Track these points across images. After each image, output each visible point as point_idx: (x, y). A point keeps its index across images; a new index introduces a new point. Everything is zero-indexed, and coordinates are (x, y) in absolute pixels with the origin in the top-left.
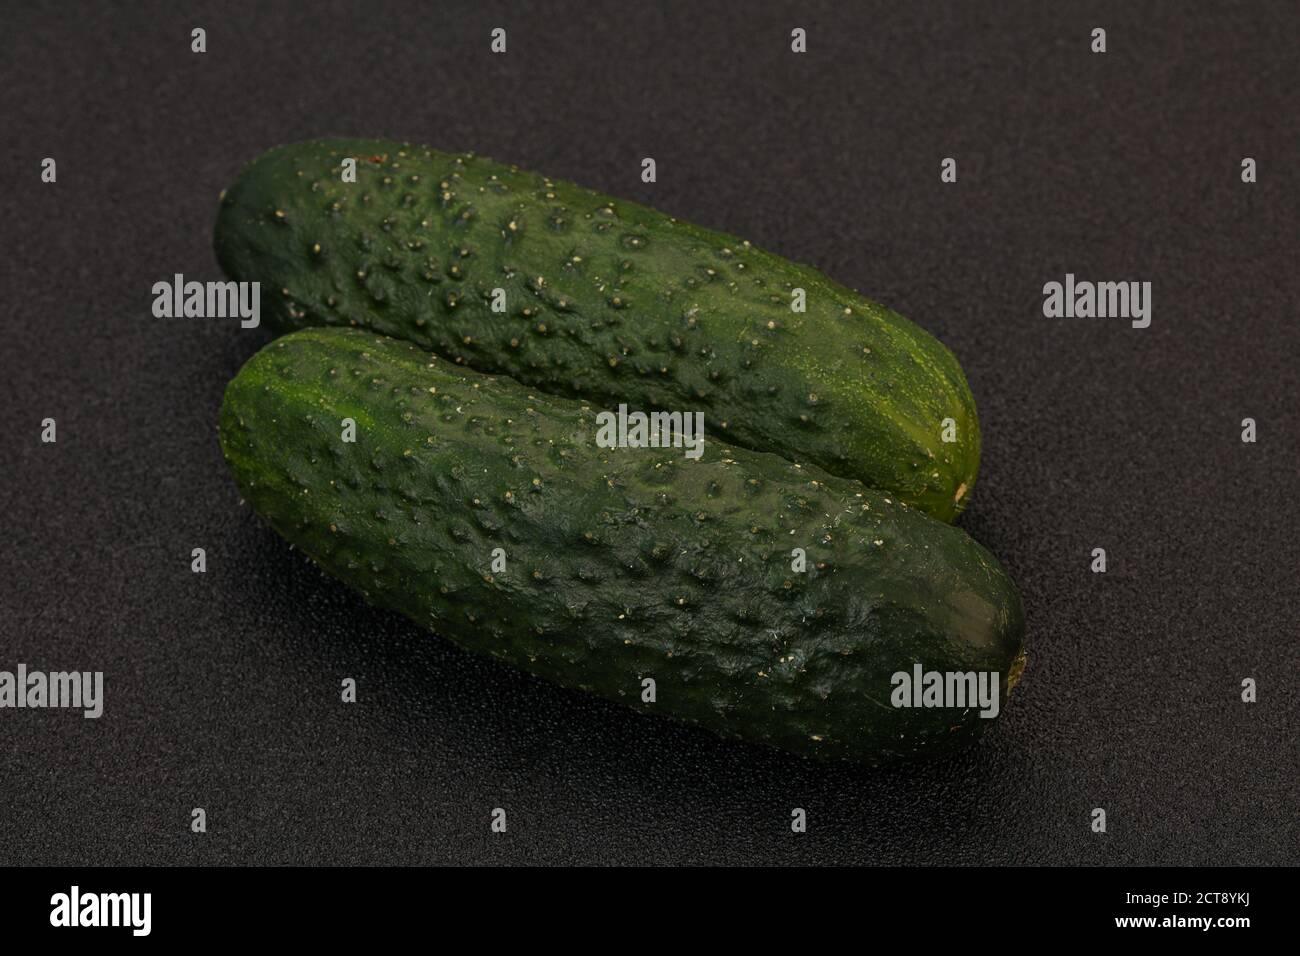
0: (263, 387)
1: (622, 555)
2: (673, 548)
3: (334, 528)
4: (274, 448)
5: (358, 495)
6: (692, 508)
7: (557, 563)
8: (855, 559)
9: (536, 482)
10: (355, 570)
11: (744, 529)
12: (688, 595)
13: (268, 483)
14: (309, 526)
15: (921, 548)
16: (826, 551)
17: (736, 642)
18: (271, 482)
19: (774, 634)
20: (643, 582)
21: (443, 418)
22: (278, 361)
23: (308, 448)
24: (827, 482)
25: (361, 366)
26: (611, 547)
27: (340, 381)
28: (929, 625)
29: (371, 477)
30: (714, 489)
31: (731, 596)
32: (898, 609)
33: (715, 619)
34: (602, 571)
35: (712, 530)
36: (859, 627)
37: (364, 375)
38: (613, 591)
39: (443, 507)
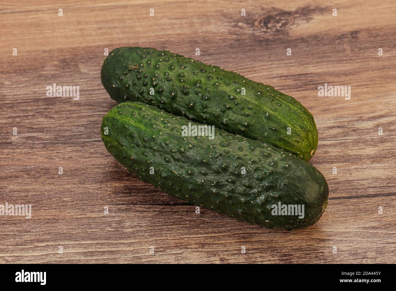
0: (114, 117)
1: (214, 167)
2: (229, 165)
3: (132, 158)
4: (116, 135)
5: (139, 148)
6: (234, 154)
7: (195, 169)
8: (279, 170)
9: (190, 145)
10: (137, 170)
11: (248, 160)
12: (232, 179)
14: (125, 157)
15: (299, 168)
16: (272, 168)
17: (245, 193)
18: (115, 144)
19: (255, 190)
20: (219, 175)
21: (164, 127)
22: (118, 110)
23: (126, 135)
24: (273, 149)
25: (142, 112)
26: (211, 164)
27: (135, 116)
28: (300, 190)
29: (143, 143)
30: (241, 149)
31: (244, 179)
32: (292, 185)
33: (239, 186)
34: (208, 171)
35: (240, 160)
36: (280, 189)
37: (143, 115)
38: (211, 177)
39: (164, 152)
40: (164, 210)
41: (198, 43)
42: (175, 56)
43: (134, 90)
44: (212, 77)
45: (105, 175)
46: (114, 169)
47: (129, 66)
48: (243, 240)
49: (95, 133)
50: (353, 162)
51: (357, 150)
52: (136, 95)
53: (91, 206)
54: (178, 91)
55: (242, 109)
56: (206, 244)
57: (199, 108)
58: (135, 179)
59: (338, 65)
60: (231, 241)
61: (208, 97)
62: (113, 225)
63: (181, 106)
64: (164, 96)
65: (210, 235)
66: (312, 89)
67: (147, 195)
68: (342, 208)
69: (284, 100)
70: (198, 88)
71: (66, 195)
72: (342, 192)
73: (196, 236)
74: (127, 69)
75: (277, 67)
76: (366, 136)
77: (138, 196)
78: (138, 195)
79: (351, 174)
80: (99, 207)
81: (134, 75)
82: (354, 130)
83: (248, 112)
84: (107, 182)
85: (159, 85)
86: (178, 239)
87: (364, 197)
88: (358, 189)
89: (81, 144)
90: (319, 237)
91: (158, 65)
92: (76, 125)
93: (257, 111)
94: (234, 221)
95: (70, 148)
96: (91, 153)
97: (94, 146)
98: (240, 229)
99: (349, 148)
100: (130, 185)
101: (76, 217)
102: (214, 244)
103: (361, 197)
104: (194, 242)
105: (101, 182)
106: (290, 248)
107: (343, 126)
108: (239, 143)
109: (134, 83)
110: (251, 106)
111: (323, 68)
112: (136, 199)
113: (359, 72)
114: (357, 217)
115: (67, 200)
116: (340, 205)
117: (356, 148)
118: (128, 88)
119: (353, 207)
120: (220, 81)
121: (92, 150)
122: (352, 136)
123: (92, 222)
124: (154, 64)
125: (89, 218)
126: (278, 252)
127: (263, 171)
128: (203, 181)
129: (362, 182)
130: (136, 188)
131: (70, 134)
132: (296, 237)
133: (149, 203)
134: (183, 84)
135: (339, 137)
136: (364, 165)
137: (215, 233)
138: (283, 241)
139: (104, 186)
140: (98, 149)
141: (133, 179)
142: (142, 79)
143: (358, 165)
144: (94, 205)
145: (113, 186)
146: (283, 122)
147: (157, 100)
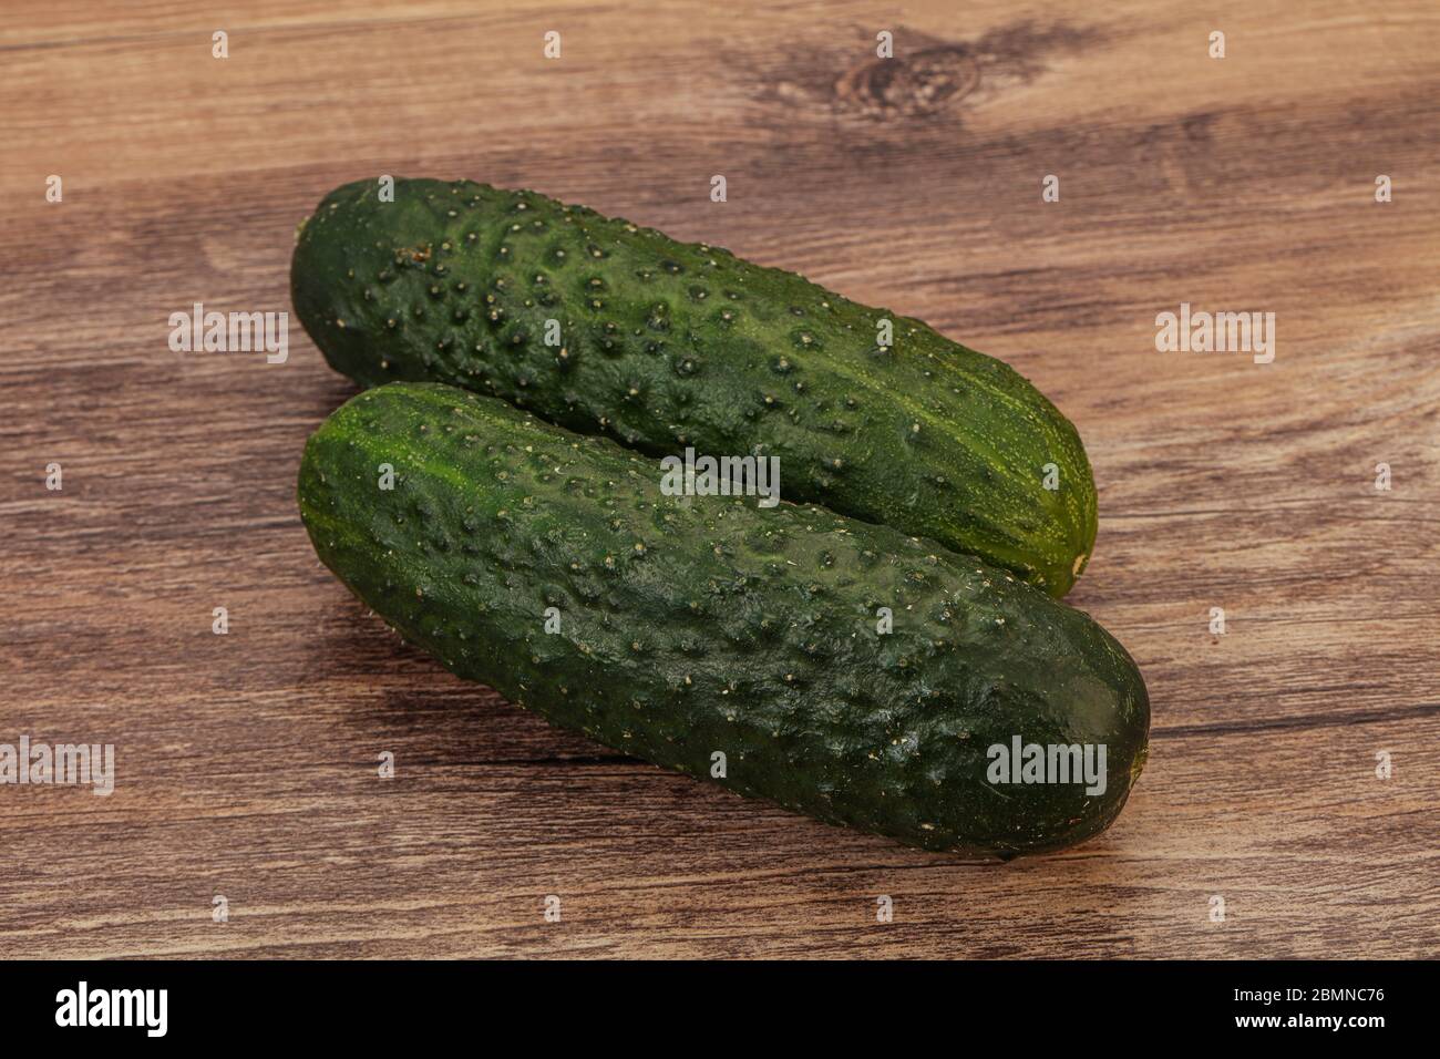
0: (348, 442)
1: (729, 628)
2: (784, 619)
3: (419, 592)
4: (357, 506)
5: (446, 558)
6: (803, 578)
7: (657, 634)
8: (974, 637)
9: (639, 547)
10: (440, 637)
11: (857, 602)
12: (797, 671)
13: (350, 544)
14: (393, 588)
15: (1044, 629)
16: (945, 629)
17: (846, 722)
18: (353, 542)
19: (884, 714)
20: (750, 657)
21: (540, 478)
22: (364, 415)
23: (395, 507)
24: (945, 557)
25: (453, 423)
26: (717, 618)
27: (431, 437)
28: (1051, 711)
29: (462, 539)
30: (827, 559)
31: (843, 674)
32: (1020, 692)
33: (824, 698)
34: (706, 643)
35: (825, 603)
36: (977, 709)
37: (456, 432)
38: (717, 665)
39: (538, 572)
40: (536, 784)
41: (636, 159)
42: (567, 214)
43: (416, 338)
44: (708, 289)
45: (313, 654)
46: (347, 631)
47: (397, 251)
48: (834, 895)
49: (271, 494)
50: (1222, 598)
51: (1233, 550)
52: (426, 357)
53: (266, 771)
54: (582, 344)
55: (822, 408)
56: (700, 911)
57: (660, 403)
58: (426, 666)
59: (1144, 238)
60: (792, 900)
61: (694, 363)
62: (351, 842)
63: (594, 396)
64: (532, 360)
65: (712, 877)
66: (1058, 326)
67: (472, 725)
68: (1190, 769)
69: (974, 372)
70: (656, 329)
71: (172, 733)
72: (1187, 711)
73: (659, 881)
74: (391, 263)
75: (927, 247)
76: (1262, 499)
77: (438, 732)
78: (439, 727)
79: (1215, 643)
80: (297, 777)
81: (417, 284)
82: (1217, 479)
83: (843, 419)
84: (321, 679)
85: (511, 321)
86: (595, 894)
87: (1269, 728)
88: (1245, 697)
89: (222, 536)
90: (1114, 882)
91: (508, 246)
92: (199, 468)
93: (878, 415)
94: (799, 823)
95: (179, 554)
96: (261, 570)
97: (271, 545)
98: (823, 854)
99: (1202, 544)
100: (408, 689)
101: (211, 815)
102: (727, 911)
103: (1260, 729)
104: (655, 905)
105: (302, 679)
106: (1009, 923)
107: (1177, 462)
108: (818, 537)
109: (419, 312)
110: (855, 396)
111: (1091, 250)
112: (432, 741)
113: (1220, 264)
114: (1246, 805)
115: (176, 751)
116: (1182, 760)
117: (1228, 545)
118: (395, 331)
119: (1231, 767)
120: (738, 306)
121: (263, 560)
122: (1211, 499)
123: (274, 834)
124: (490, 243)
125: (259, 819)
126: (964, 940)
127: (912, 642)
128: (688, 680)
129: (1257, 673)
130: (430, 701)
131: (178, 502)
132: (1029, 881)
133: (482, 759)
134: (600, 316)
135: (1165, 503)
136: (1262, 607)
137: (730, 867)
138: (981, 896)
139: (310, 695)
140: (286, 554)
141: (420, 667)
142: (448, 299)
143: (1241, 606)
144: (275, 768)
145: (345, 693)
146: (975, 454)
147: (504, 377)
